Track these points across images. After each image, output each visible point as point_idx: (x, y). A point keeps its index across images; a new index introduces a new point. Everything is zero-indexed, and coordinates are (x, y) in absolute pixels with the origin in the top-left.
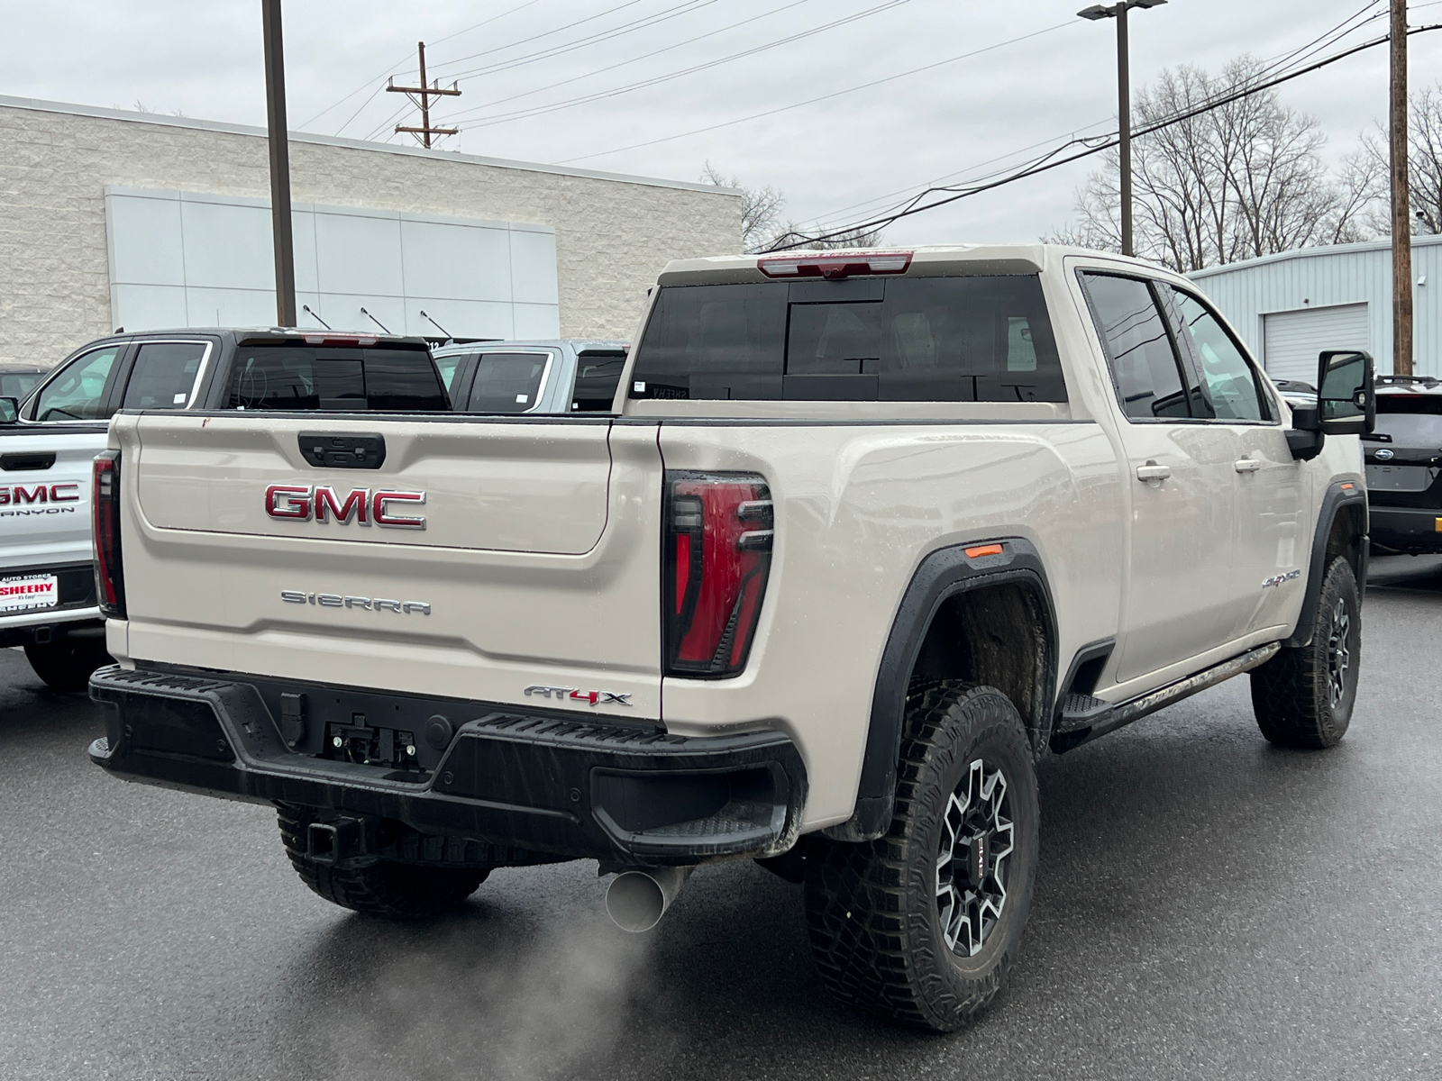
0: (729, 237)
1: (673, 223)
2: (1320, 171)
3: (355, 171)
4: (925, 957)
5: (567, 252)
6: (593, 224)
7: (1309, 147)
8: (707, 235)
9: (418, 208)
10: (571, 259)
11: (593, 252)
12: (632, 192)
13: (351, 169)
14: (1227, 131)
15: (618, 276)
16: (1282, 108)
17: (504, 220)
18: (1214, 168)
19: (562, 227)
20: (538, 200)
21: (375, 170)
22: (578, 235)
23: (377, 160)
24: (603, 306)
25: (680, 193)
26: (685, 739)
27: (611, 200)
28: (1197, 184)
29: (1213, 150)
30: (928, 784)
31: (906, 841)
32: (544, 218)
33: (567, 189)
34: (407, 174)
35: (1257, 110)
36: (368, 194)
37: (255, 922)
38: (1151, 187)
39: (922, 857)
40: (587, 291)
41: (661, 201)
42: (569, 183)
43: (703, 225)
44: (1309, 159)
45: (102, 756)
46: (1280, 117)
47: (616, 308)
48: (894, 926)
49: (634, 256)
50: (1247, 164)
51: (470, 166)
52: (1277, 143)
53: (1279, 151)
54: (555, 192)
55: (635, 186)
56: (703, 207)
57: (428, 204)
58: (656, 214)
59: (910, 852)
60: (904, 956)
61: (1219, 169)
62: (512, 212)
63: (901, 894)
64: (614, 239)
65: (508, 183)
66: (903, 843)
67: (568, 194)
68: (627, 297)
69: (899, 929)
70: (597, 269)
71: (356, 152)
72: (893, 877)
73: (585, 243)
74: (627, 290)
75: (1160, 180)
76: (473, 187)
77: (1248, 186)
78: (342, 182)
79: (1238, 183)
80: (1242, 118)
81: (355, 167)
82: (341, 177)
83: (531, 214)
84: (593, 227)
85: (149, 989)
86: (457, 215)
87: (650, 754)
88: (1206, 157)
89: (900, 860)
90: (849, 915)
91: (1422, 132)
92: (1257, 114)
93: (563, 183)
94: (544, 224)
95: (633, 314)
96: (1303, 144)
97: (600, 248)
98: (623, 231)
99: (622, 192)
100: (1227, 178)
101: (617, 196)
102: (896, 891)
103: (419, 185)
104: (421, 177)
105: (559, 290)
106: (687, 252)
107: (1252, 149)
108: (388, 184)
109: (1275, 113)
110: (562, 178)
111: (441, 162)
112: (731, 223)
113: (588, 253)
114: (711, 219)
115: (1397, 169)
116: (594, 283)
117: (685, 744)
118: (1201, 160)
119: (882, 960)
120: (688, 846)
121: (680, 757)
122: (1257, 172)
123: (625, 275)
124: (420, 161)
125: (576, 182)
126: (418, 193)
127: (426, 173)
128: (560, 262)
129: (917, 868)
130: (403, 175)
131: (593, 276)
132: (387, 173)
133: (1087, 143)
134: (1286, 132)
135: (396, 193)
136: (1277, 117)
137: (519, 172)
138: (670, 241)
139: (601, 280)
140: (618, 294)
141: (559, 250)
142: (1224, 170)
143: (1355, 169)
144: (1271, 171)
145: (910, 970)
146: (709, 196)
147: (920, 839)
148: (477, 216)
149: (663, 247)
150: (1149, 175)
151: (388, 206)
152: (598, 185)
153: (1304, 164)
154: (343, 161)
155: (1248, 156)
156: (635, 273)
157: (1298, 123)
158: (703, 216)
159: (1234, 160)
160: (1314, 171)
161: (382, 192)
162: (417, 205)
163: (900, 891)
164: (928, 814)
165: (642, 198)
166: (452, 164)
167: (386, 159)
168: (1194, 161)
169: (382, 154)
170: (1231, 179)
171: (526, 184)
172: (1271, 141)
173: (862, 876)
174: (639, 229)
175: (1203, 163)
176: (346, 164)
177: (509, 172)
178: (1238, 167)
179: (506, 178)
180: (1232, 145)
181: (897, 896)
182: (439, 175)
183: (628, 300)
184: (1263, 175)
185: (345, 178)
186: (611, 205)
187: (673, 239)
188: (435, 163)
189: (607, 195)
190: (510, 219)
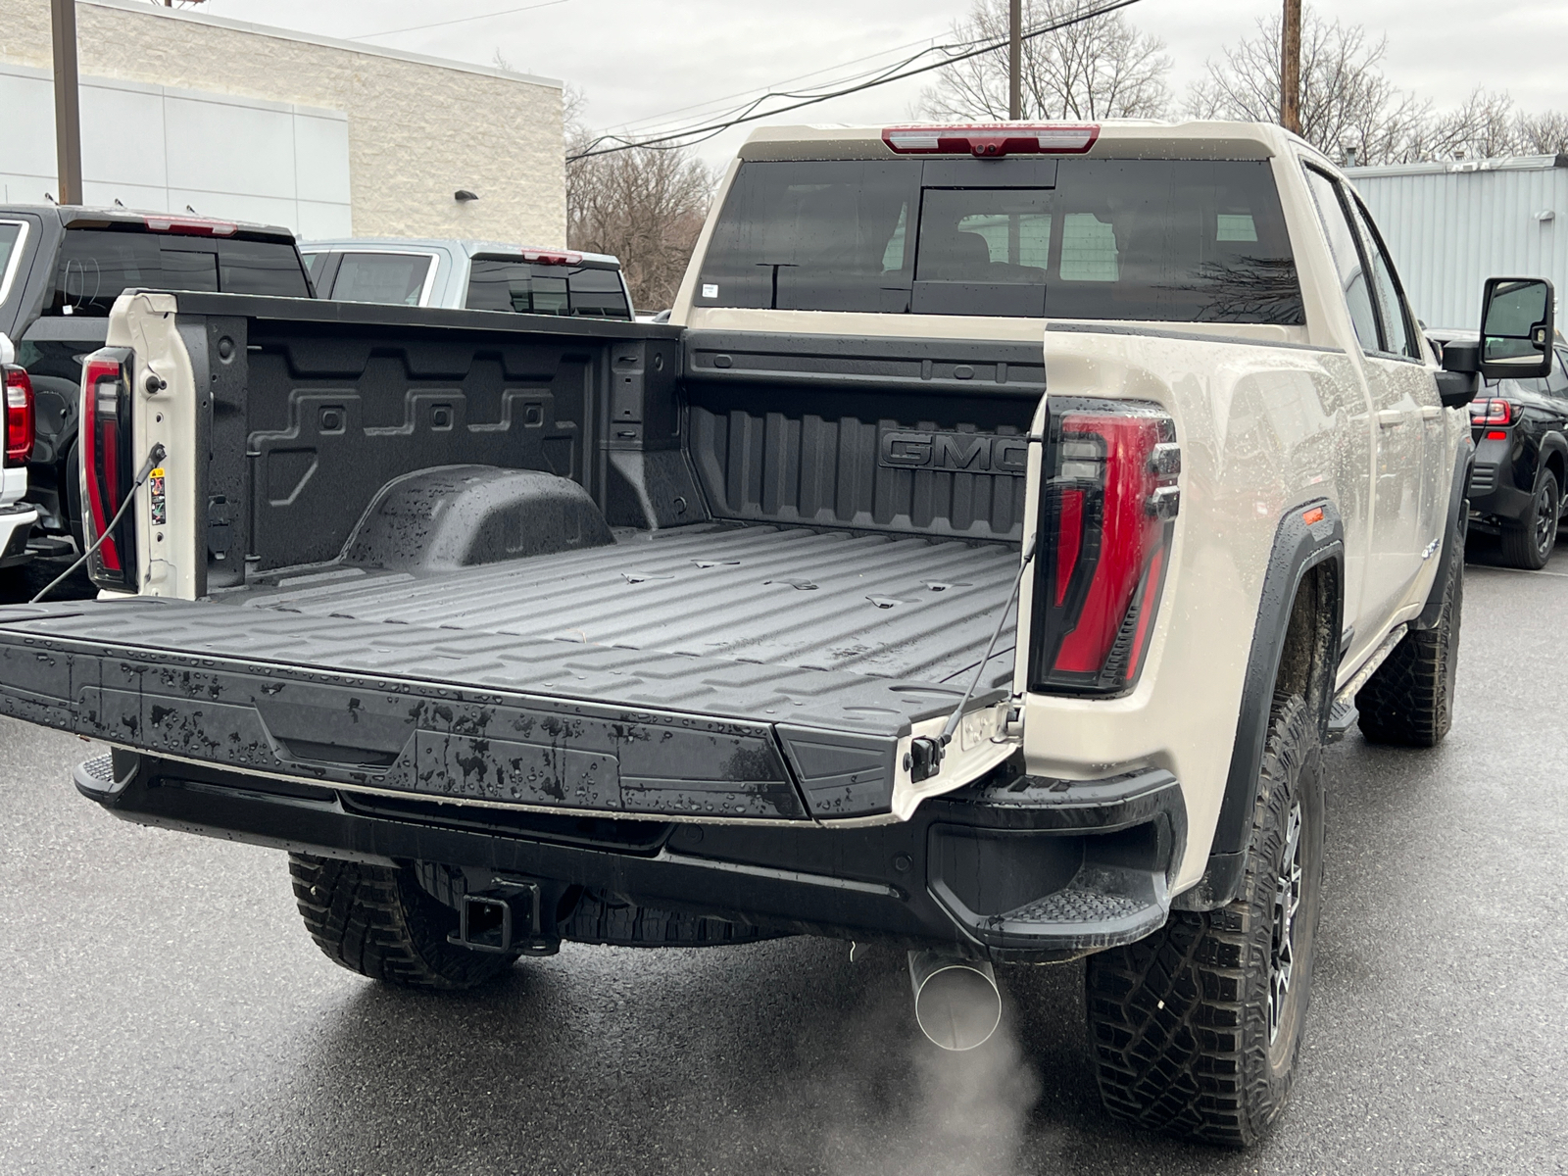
0: (549, 135)
1: (484, 116)
2: (1166, 98)
3: (110, 34)
4: (1257, 1058)
5: (360, 144)
6: (392, 112)
7: (1154, 71)
8: (523, 132)
9: (184, 82)
10: (366, 151)
11: (392, 145)
12: (439, 77)
13: (103, 32)
14: (1069, 49)
15: (421, 175)
16: (1128, 27)
17: (287, 101)
18: (1054, 90)
19: (355, 114)
20: (327, 81)
21: (133, 34)
22: (374, 124)
23: (134, 22)
24: (402, 208)
25: (492, 81)
26: (1069, 784)
27: (413, 84)
28: (1037, 106)
29: (1054, 71)
30: (1267, 829)
31: (1246, 907)
32: (334, 102)
33: (361, 68)
34: (171, 41)
35: (1101, 28)
36: (124, 63)
37: (243, 998)
38: (989, 107)
39: (1263, 927)
40: (385, 190)
41: (471, 90)
42: (364, 62)
43: (519, 120)
44: (1154, 85)
45: (106, 790)
46: (1123, 37)
47: (417, 211)
48: (1229, 1019)
49: (439, 151)
50: (1089, 87)
51: (247, 36)
52: (1121, 65)
53: (1122, 74)
54: (348, 72)
55: (441, 71)
56: (519, 99)
57: (196, 79)
58: (465, 104)
59: (1253, 922)
60: (1237, 1059)
61: (1059, 91)
62: (296, 93)
63: (1239, 977)
64: (416, 131)
65: (292, 58)
66: (1243, 910)
67: (364, 76)
68: (430, 199)
69: (1235, 1025)
70: (397, 164)
71: (111, 11)
72: (1229, 956)
73: (383, 134)
74: (431, 191)
75: (997, 99)
76: (250, 61)
77: (1090, 111)
78: (93, 47)
79: (1079, 108)
80: (1086, 36)
81: (110, 30)
82: (92, 40)
83: (319, 96)
84: (392, 116)
85: (135, 1106)
86: (231, 93)
87: (1023, 807)
88: (1047, 77)
89: (1240, 933)
90: (1161, 1005)
91: (1270, 61)
92: (1102, 32)
93: (357, 62)
94: (334, 108)
95: (437, 219)
96: (1149, 68)
97: (399, 140)
98: (426, 121)
99: (426, 77)
100: (1067, 101)
101: (420, 81)
102: (1233, 974)
103: (186, 55)
104: (189, 45)
105: (352, 187)
106: (499, 150)
107: (1094, 71)
108: (149, 52)
109: (1120, 33)
110: (355, 55)
111: (212, 30)
112: (551, 119)
113: (386, 145)
114: (528, 113)
115: (1288, 94)
116: (392, 181)
117: (1071, 791)
118: (1041, 80)
119: (1204, 1064)
120: (1070, 937)
121: (1065, 810)
122: (1099, 96)
123: (429, 173)
124: (188, 26)
125: (373, 62)
126: (185, 64)
127: (195, 41)
128: (353, 155)
129: (1259, 942)
130: (167, 42)
131: (391, 172)
132: (147, 38)
133: (948, 50)
134: (1131, 54)
135: (157, 63)
136: (1122, 37)
137: (306, 46)
138: (480, 137)
139: (401, 178)
140: (419, 195)
141: (352, 141)
142: (1065, 93)
143: (1201, 98)
144: (1113, 96)
145: (1239, 1077)
146: (525, 87)
147: (1262, 904)
148: (256, 96)
149: (472, 142)
150: (986, 93)
151: (150, 78)
152: (397, 66)
153: (1149, 90)
154: (94, 22)
155: (1090, 77)
156: (439, 172)
157: (1143, 44)
158: (519, 109)
159: (1076, 82)
160: (1159, 98)
161: (141, 60)
162: (183, 78)
163: (1239, 974)
164: (1270, 870)
165: (450, 84)
166: (225, 32)
167: (146, 22)
168: (1034, 82)
169: (141, 16)
170: (1071, 102)
171: (314, 61)
172: (1114, 63)
173: (1184, 954)
174: (444, 121)
175: (1044, 84)
176: (98, 25)
177: (293, 45)
178: (1079, 90)
179: (290, 52)
180: (1074, 66)
181: (1235, 981)
182: (211, 44)
183: (431, 204)
184: (1106, 100)
185: (96, 42)
186: (412, 91)
187: (484, 134)
188: (205, 29)
189: (409, 79)
190: (294, 101)
